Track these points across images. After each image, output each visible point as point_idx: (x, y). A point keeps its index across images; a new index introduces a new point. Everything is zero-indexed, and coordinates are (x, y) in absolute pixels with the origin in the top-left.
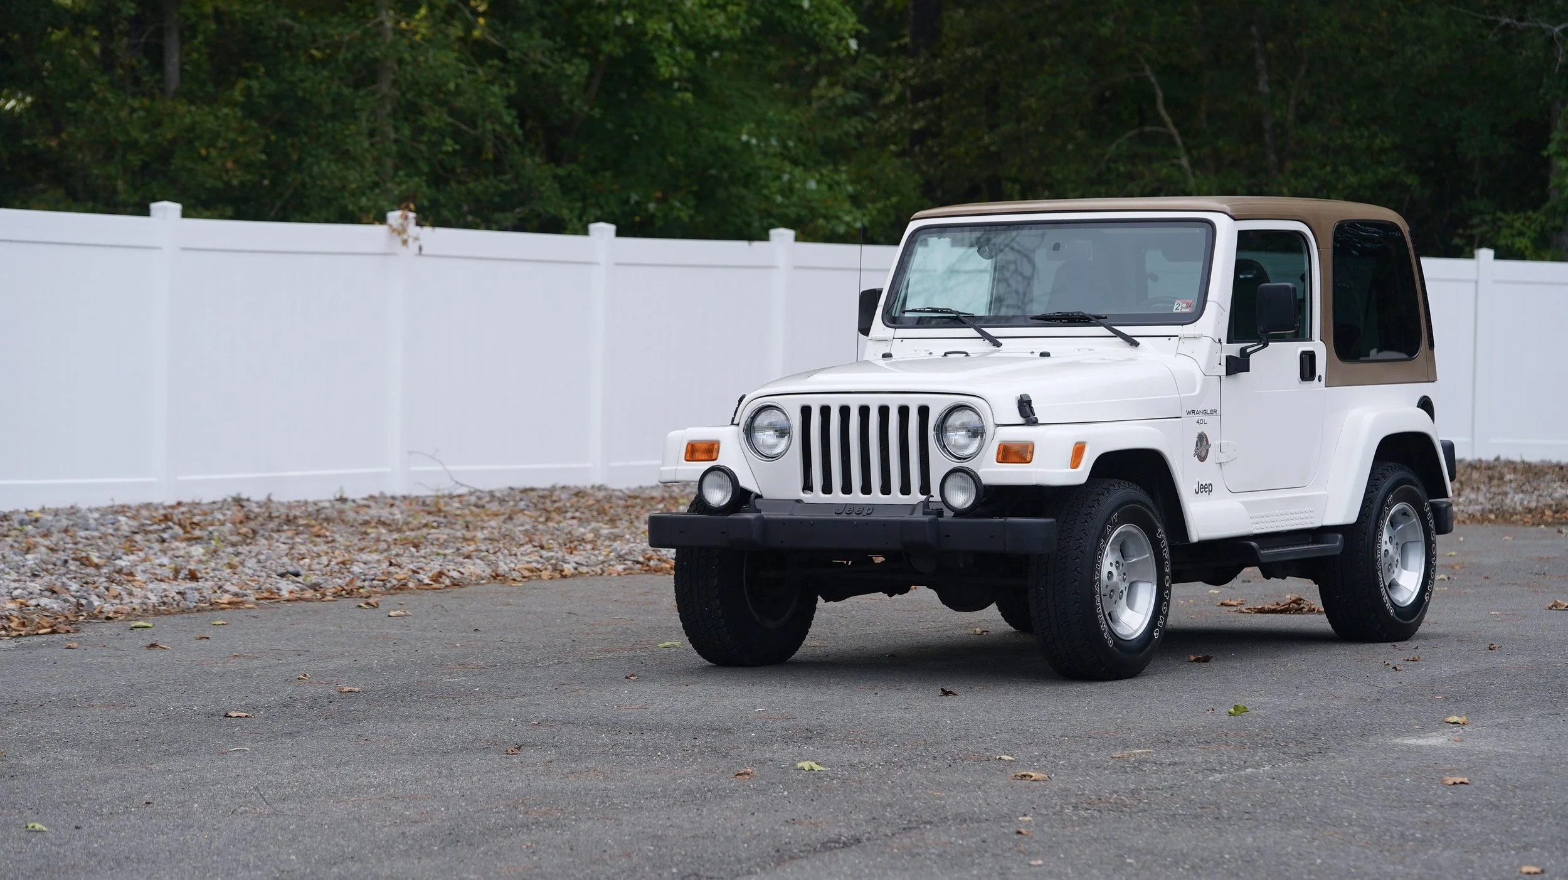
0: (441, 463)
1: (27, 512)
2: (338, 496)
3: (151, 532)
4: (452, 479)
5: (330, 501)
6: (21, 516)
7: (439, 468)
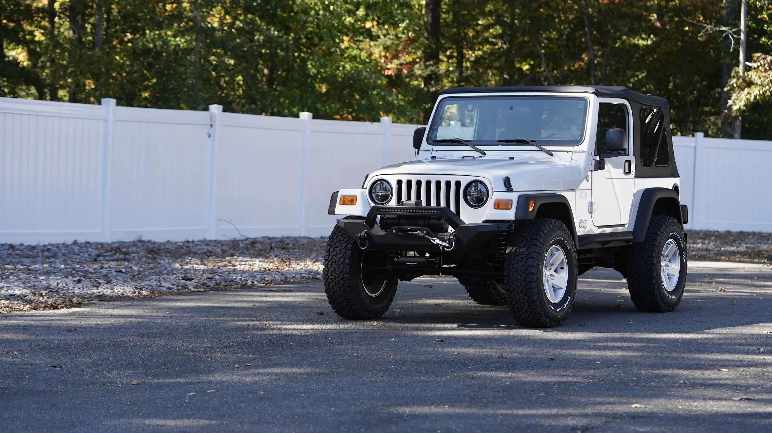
0: (234, 225)
1: (45, 246)
2: (186, 240)
3: (106, 256)
4: (239, 233)
5: (182, 242)
6: (42, 248)
7: (233, 227)
